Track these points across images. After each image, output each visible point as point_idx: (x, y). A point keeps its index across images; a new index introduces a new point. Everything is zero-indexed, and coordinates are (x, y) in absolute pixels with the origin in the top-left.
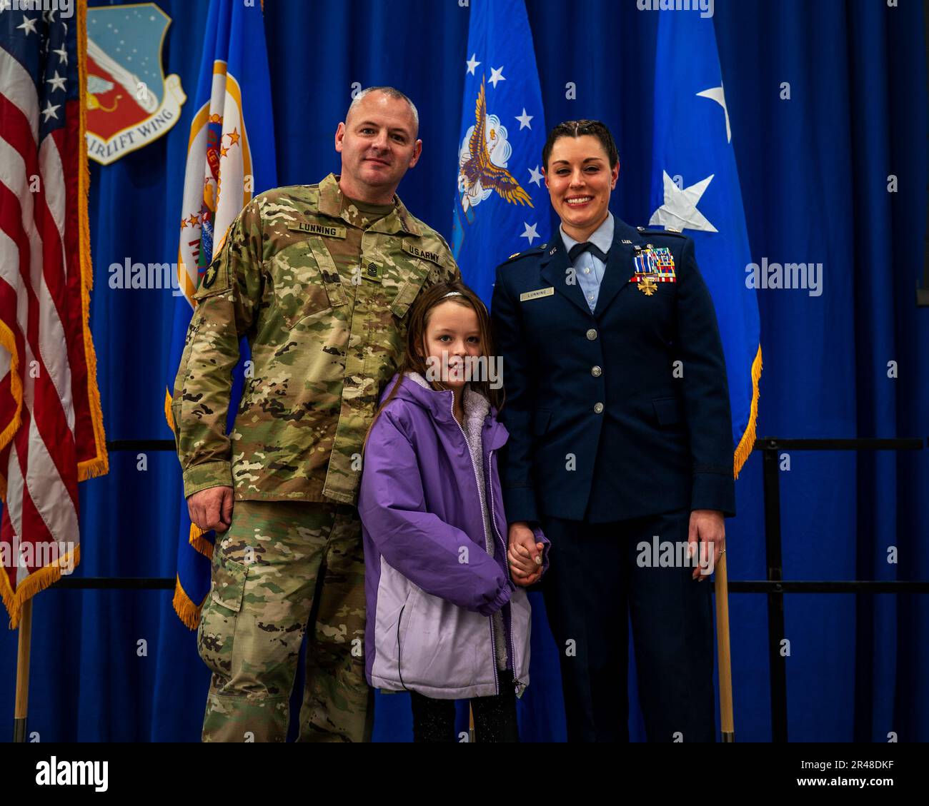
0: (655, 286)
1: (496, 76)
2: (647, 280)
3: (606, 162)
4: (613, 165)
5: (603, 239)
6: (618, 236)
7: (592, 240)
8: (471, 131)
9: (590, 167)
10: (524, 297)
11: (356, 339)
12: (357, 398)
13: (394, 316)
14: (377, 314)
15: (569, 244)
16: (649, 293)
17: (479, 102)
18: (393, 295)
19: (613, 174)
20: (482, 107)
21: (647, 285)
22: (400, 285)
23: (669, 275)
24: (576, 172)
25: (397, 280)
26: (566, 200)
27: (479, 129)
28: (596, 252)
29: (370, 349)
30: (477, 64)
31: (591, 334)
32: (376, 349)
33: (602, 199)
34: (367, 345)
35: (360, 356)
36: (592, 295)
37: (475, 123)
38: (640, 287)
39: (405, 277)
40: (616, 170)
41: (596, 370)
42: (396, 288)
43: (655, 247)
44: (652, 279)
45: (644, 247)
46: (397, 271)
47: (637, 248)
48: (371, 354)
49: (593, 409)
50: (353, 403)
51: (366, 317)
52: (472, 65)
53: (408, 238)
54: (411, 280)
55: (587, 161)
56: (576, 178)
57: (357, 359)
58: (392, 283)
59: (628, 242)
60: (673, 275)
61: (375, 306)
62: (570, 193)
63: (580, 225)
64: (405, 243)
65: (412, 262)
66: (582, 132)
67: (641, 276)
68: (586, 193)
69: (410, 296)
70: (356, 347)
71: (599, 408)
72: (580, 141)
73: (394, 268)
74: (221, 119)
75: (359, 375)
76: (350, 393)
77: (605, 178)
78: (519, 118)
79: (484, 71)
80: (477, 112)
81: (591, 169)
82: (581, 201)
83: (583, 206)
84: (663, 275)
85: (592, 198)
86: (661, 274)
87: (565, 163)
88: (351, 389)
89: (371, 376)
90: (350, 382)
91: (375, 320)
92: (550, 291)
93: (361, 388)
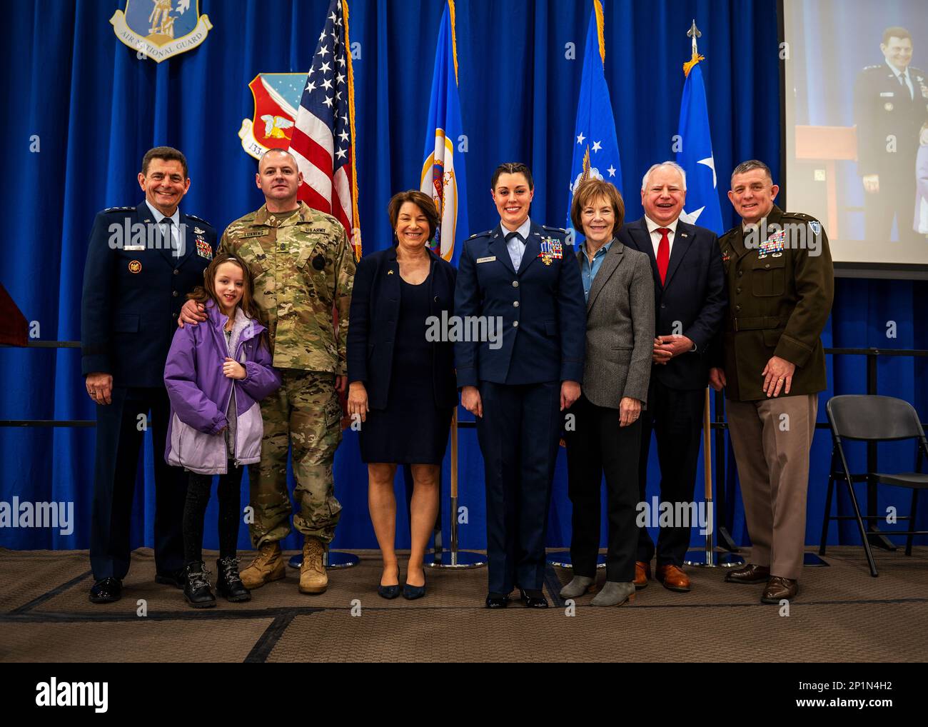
0: (551, 260)
1: (597, 146)
2: (547, 256)
3: (527, 187)
4: (531, 189)
5: (525, 231)
6: (533, 229)
7: (518, 231)
8: (580, 176)
9: (519, 191)
10: (479, 261)
11: (280, 285)
12: (285, 315)
13: (298, 267)
14: (289, 269)
15: (506, 232)
16: (548, 264)
17: (585, 160)
18: (297, 256)
19: (531, 193)
20: (587, 163)
21: (547, 259)
22: (300, 251)
23: (559, 255)
24: (512, 193)
25: (298, 248)
26: (506, 209)
27: (585, 175)
28: (520, 238)
29: (287, 288)
30: (584, 138)
31: (515, 283)
32: (291, 287)
33: (526, 208)
34: (286, 286)
35: (283, 293)
36: (517, 262)
37: (583, 172)
38: (543, 260)
39: (303, 246)
40: (532, 192)
41: (516, 304)
42: (298, 252)
43: (552, 238)
44: (550, 256)
45: (546, 238)
46: (298, 244)
47: (543, 238)
48: (289, 291)
49: (512, 325)
50: (284, 318)
51: (284, 272)
52: (581, 139)
53: (304, 225)
54: (307, 246)
55: (518, 187)
56: (512, 197)
57: (282, 294)
58: (295, 250)
59: (538, 234)
60: (561, 255)
61: (288, 265)
62: (509, 205)
63: (513, 222)
64: (303, 228)
65: (309, 236)
66: (514, 171)
67: (544, 254)
68: (517, 205)
69: (307, 255)
70: (280, 289)
71: (516, 324)
72: (515, 175)
73: (296, 242)
74: (442, 163)
75: (284, 303)
76: (281, 313)
77: (527, 197)
78: (609, 170)
79: (589, 142)
80: (584, 165)
81: (520, 191)
82: (514, 209)
83: (515, 213)
84: (555, 254)
85: (520, 208)
86: (554, 254)
87: (506, 188)
88: (281, 310)
89: (290, 302)
90: (280, 307)
91: (289, 272)
92: (493, 259)
93: (286, 309)
